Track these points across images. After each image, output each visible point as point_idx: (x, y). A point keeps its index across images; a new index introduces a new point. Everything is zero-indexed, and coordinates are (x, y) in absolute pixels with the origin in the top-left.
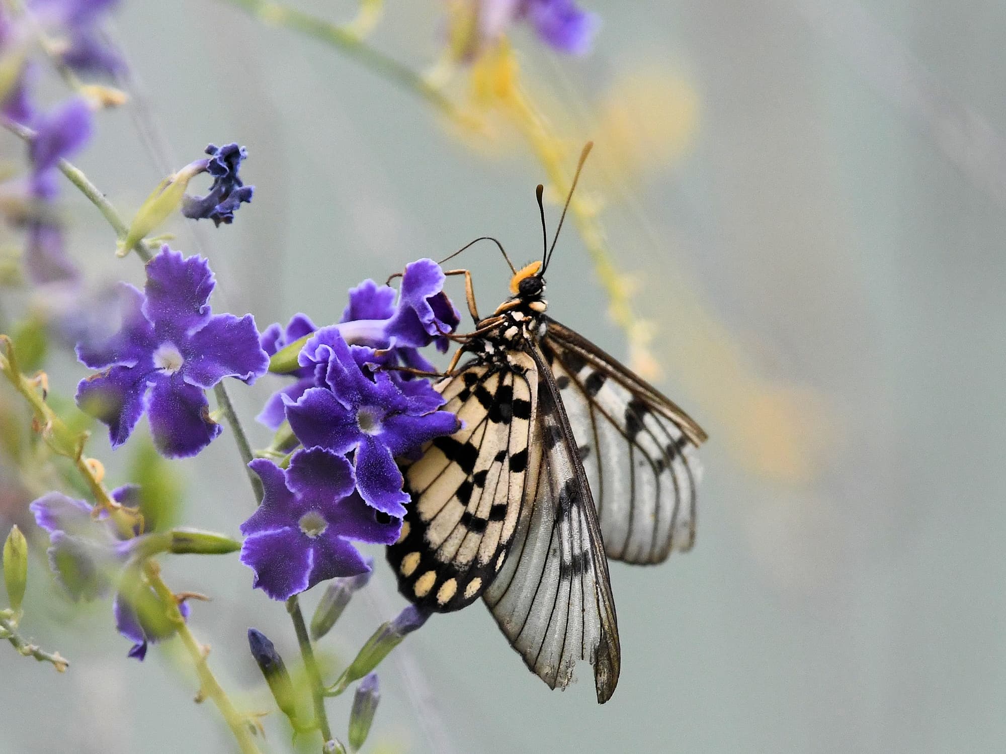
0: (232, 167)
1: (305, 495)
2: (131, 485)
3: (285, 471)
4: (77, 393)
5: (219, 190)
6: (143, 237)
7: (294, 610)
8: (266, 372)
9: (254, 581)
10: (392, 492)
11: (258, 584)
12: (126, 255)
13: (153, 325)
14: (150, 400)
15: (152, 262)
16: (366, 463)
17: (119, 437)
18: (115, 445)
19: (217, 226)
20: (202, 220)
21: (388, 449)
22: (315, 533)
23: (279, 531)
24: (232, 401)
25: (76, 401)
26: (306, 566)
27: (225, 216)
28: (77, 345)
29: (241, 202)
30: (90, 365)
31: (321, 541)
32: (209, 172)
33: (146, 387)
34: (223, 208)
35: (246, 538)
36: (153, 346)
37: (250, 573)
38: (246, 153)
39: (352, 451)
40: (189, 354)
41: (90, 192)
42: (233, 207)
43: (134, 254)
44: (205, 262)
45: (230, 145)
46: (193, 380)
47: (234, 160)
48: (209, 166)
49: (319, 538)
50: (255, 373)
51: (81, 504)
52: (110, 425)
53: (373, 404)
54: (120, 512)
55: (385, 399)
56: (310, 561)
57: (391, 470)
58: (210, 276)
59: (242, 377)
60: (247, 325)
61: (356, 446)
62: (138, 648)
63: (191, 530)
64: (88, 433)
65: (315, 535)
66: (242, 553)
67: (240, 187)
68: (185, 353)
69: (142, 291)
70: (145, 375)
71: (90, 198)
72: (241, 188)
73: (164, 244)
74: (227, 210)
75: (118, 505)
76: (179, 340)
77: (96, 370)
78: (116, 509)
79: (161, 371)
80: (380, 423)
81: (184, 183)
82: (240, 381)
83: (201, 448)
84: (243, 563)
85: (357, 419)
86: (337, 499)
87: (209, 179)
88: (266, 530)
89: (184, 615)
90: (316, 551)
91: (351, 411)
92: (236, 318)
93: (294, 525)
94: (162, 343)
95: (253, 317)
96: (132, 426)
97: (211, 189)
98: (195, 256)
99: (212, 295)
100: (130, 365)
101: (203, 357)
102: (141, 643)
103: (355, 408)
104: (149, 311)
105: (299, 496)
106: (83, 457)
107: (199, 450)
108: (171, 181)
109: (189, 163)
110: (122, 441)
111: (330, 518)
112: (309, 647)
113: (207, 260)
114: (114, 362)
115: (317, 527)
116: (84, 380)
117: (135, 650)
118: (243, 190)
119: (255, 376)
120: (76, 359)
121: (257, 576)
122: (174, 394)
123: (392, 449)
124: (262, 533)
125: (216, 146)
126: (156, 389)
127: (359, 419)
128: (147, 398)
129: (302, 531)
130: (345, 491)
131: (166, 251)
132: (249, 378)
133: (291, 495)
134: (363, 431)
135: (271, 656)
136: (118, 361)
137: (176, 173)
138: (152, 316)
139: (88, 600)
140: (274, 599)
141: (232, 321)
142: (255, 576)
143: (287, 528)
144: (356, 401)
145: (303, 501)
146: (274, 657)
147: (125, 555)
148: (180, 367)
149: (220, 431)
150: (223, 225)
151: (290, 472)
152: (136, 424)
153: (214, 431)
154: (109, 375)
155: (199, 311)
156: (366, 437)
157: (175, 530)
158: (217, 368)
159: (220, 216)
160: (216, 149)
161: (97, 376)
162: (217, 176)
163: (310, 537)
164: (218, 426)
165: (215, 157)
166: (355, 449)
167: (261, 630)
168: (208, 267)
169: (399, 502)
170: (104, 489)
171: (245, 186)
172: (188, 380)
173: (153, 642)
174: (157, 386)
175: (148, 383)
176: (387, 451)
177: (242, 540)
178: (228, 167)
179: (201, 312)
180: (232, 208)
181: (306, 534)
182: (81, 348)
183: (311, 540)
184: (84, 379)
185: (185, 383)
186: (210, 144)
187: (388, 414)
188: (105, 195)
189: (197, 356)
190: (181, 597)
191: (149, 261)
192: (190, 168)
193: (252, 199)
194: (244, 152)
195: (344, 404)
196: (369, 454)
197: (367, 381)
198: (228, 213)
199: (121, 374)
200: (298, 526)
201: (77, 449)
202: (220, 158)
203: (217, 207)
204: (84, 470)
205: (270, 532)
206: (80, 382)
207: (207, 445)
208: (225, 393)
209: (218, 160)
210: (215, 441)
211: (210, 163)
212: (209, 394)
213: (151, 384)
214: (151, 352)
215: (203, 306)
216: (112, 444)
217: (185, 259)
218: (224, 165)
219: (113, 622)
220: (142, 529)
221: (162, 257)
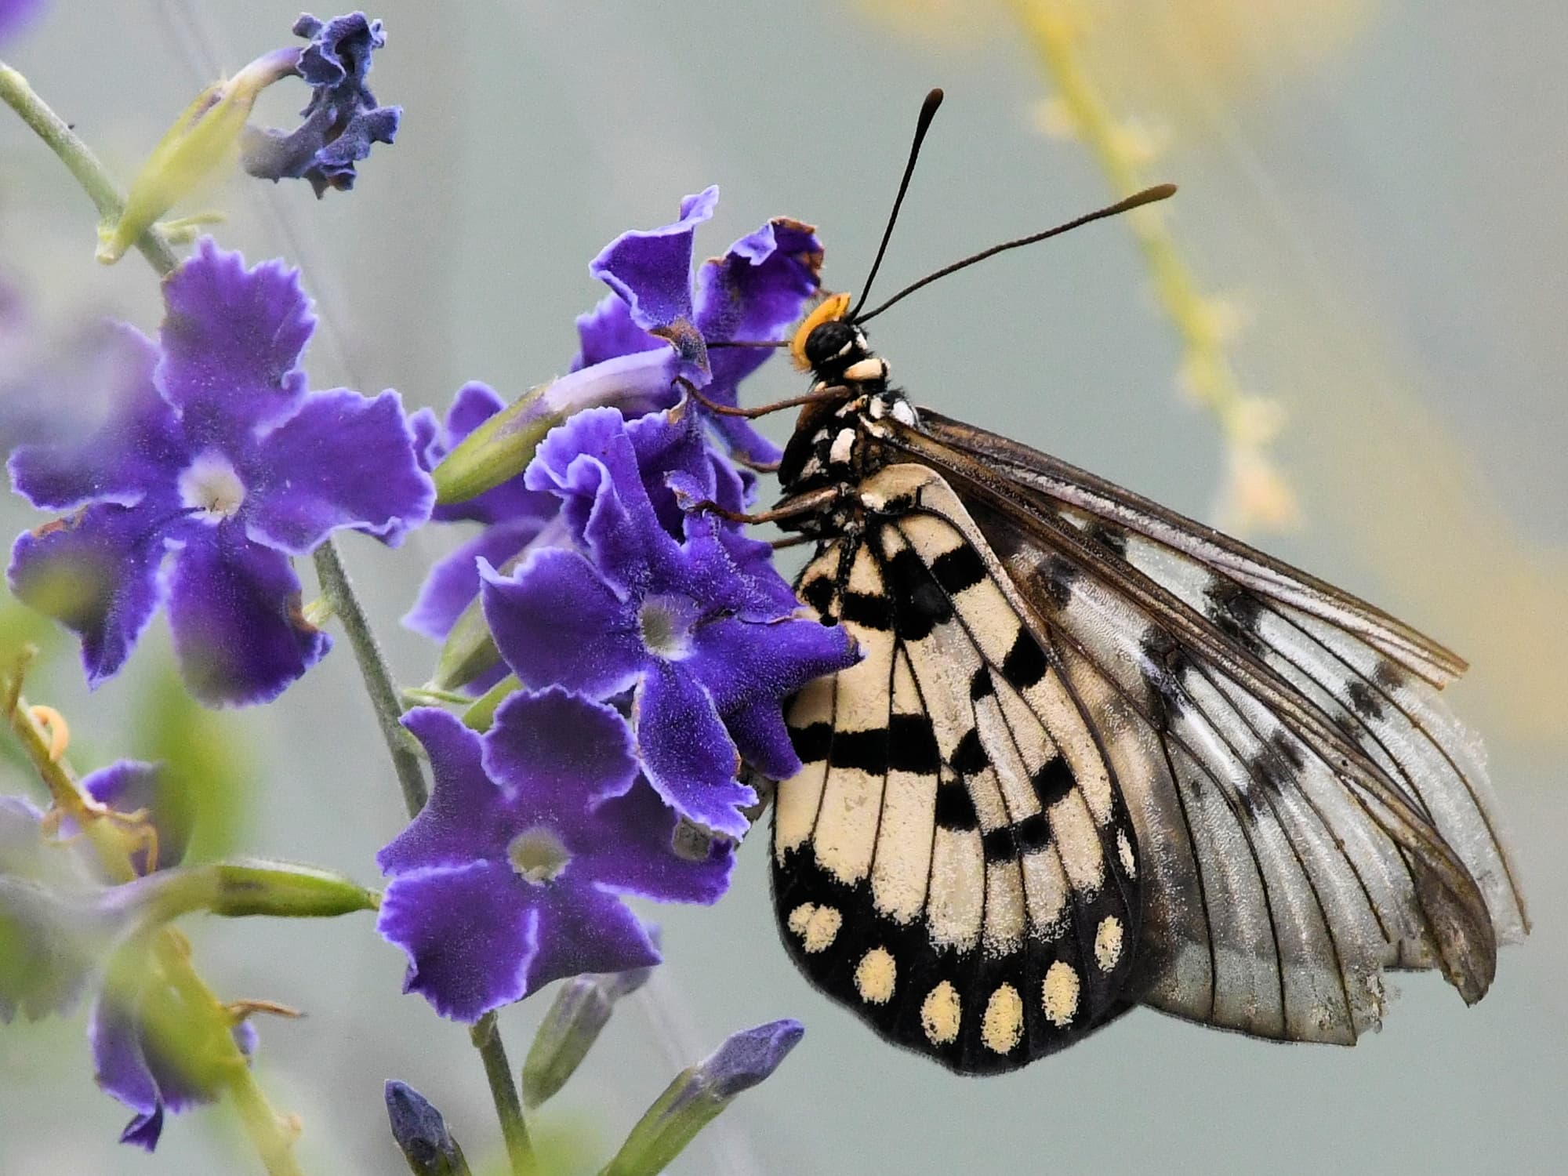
0: (353, 65)
1: (523, 792)
2: (129, 764)
3: (482, 739)
4: (11, 564)
5: (325, 115)
6: (154, 218)
7: (488, 1040)
8: (429, 517)
9: (407, 976)
10: (715, 784)
11: (414, 985)
12: (117, 260)
13: (179, 413)
14: (171, 579)
15: (176, 276)
16: (658, 719)
17: (103, 661)
18: (95, 679)
19: (319, 193)
20: (286, 182)
21: (706, 690)
22: (542, 875)
23: (464, 868)
24: (350, 580)
25: (8, 581)
26: (523, 949)
27: (340, 171)
28: (13, 457)
29: (372, 141)
30: (40, 500)
31: (555, 891)
32: (301, 76)
33: (162, 550)
34: (331, 156)
35: (392, 880)
36: (178, 461)
37: (400, 959)
38: (383, 35)
39: (628, 692)
40: (258, 477)
41: (40, 118)
42: (355, 154)
43: (135, 254)
44: (293, 277)
45: (349, 16)
46: (266, 536)
47: (356, 49)
48: (303, 63)
49: (551, 886)
50: (403, 521)
51: (17, 804)
52: (83, 632)
53: (675, 590)
54: (104, 822)
55: (702, 581)
56: (532, 937)
57: (711, 734)
58: (303, 307)
59: (375, 529)
60: (386, 412)
61: (637, 681)
62: (144, 1122)
63: (263, 864)
64: (33, 649)
65: (543, 879)
66: (383, 914)
67: (370, 109)
68: (248, 476)
69: (153, 339)
70: (162, 522)
71: (38, 131)
72: (373, 111)
73: (202, 235)
74: (342, 159)
75: (102, 807)
76: (236, 448)
77: (53, 512)
78: (93, 815)
79: (196, 516)
80: (688, 635)
81: (246, 99)
82: (371, 538)
83: (285, 684)
84: (384, 936)
85: (640, 621)
86: (594, 802)
87: (301, 92)
88: (437, 865)
89: (245, 1051)
90: (544, 915)
91: (627, 603)
92: (362, 397)
93: (498, 855)
94: (198, 453)
95: (398, 396)
96: (133, 637)
97: (307, 113)
98: (272, 263)
99: (308, 347)
100: (129, 501)
101: (288, 484)
102: (150, 1112)
103: (635, 598)
104: (169, 385)
105: (511, 793)
106: (22, 701)
107: (280, 688)
108: (220, 94)
109: (258, 56)
110: (110, 669)
111: (578, 843)
112: (519, 1121)
113: (297, 272)
114: (93, 493)
115: (547, 860)
116: (26, 536)
117: (136, 1128)
118: (376, 114)
119: (405, 527)
120: (9, 486)
121: (415, 967)
122: (226, 565)
123: (714, 690)
124: (428, 872)
125: (317, 19)
126: (186, 554)
127: (643, 623)
128: (165, 574)
129: (515, 870)
130: (614, 785)
131: (207, 249)
132: (392, 531)
133: (495, 790)
134: (650, 650)
135: (437, 1144)
136: (102, 492)
137: (229, 80)
138: (177, 395)
139: (34, 1016)
140: (448, 1016)
141: (351, 405)
142: (410, 968)
143: (482, 863)
144: (639, 584)
145: (519, 803)
146: (442, 1145)
147: (117, 917)
148: (236, 506)
149: (326, 648)
150: (331, 191)
151: (494, 739)
152: (143, 632)
153: (314, 647)
154: (83, 524)
155: (279, 382)
156: (658, 662)
157: (223, 862)
158: (319, 508)
159: (327, 174)
160: (319, 26)
161: (55, 524)
162: (319, 85)
163: (532, 883)
164: (321, 636)
165: (317, 41)
166: (634, 688)
167: (413, 1086)
168: (301, 286)
169: (732, 806)
170: (68, 772)
171: (382, 107)
172: (255, 535)
173: (177, 1110)
174: (186, 549)
175: (168, 542)
176: (704, 694)
177: (381, 886)
178: (342, 65)
179: (285, 385)
180: (352, 155)
181: (525, 878)
182: (20, 464)
183: (534, 888)
184: (26, 531)
185: (250, 543)
186: (304, 14)
187: (706, 615)
188: (71, 127)
189: (275, 483)
190: (237, 1010)
191: (170, 272)
192: (257, 69)
193: (395, 136)
194: (380, 33)
195: (614, 587)
196: (665, 698)
197: (666, 538)
198: (342, 167)
199: (109, 522)
200: (506, 857)
201: (9, 684)
202: (324, 44)
203: (319, 153)
204: (24, 731)
205: (444, 870)
206: (17, 539)
207: (297, 679)
208: (336, 562)
209: (322, 49)
210: (315, 670)
211: (305, 55)
212: (303, 566)
213: (174, 545)
214: (174, 474)
215: (290, 372)
216: (89, 674)
217: (249, 268)
218: (335, 60)
219: (87, 1064)
220: (152, 857)
221: (198, 263)
